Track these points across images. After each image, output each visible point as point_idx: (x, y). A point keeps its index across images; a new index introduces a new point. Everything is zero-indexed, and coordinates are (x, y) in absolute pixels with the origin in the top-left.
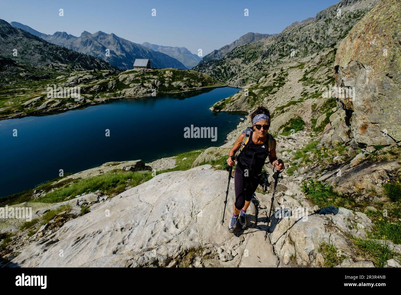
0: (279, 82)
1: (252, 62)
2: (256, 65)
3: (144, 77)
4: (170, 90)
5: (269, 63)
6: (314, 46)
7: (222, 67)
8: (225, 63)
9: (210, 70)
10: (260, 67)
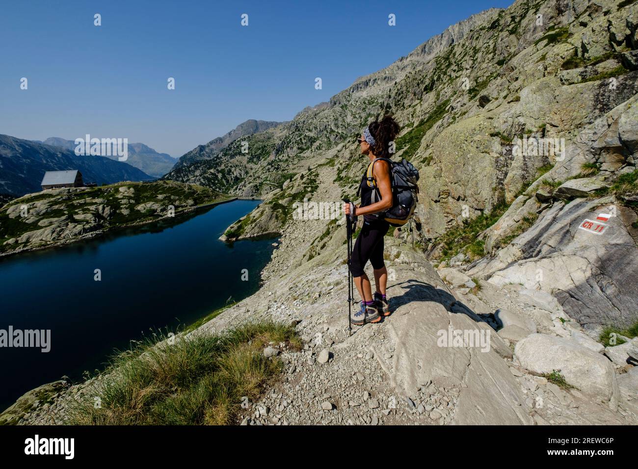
0: (310, 185)
1: (263, 159)
2: (269, 164)
3: (73, 204)
4: (133, 220)
5: (287, 160)
6: (337, 136)
7: (218, 170)
8: (221, 165)
9: (197, 176)
10: (276, 166)
